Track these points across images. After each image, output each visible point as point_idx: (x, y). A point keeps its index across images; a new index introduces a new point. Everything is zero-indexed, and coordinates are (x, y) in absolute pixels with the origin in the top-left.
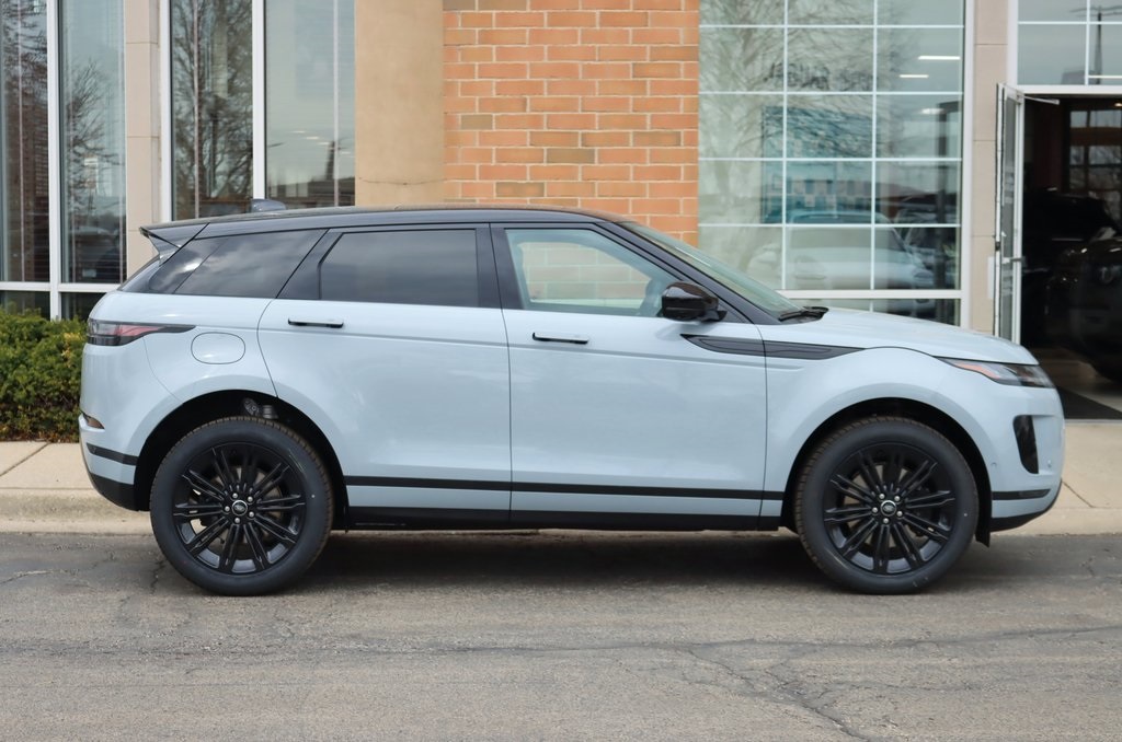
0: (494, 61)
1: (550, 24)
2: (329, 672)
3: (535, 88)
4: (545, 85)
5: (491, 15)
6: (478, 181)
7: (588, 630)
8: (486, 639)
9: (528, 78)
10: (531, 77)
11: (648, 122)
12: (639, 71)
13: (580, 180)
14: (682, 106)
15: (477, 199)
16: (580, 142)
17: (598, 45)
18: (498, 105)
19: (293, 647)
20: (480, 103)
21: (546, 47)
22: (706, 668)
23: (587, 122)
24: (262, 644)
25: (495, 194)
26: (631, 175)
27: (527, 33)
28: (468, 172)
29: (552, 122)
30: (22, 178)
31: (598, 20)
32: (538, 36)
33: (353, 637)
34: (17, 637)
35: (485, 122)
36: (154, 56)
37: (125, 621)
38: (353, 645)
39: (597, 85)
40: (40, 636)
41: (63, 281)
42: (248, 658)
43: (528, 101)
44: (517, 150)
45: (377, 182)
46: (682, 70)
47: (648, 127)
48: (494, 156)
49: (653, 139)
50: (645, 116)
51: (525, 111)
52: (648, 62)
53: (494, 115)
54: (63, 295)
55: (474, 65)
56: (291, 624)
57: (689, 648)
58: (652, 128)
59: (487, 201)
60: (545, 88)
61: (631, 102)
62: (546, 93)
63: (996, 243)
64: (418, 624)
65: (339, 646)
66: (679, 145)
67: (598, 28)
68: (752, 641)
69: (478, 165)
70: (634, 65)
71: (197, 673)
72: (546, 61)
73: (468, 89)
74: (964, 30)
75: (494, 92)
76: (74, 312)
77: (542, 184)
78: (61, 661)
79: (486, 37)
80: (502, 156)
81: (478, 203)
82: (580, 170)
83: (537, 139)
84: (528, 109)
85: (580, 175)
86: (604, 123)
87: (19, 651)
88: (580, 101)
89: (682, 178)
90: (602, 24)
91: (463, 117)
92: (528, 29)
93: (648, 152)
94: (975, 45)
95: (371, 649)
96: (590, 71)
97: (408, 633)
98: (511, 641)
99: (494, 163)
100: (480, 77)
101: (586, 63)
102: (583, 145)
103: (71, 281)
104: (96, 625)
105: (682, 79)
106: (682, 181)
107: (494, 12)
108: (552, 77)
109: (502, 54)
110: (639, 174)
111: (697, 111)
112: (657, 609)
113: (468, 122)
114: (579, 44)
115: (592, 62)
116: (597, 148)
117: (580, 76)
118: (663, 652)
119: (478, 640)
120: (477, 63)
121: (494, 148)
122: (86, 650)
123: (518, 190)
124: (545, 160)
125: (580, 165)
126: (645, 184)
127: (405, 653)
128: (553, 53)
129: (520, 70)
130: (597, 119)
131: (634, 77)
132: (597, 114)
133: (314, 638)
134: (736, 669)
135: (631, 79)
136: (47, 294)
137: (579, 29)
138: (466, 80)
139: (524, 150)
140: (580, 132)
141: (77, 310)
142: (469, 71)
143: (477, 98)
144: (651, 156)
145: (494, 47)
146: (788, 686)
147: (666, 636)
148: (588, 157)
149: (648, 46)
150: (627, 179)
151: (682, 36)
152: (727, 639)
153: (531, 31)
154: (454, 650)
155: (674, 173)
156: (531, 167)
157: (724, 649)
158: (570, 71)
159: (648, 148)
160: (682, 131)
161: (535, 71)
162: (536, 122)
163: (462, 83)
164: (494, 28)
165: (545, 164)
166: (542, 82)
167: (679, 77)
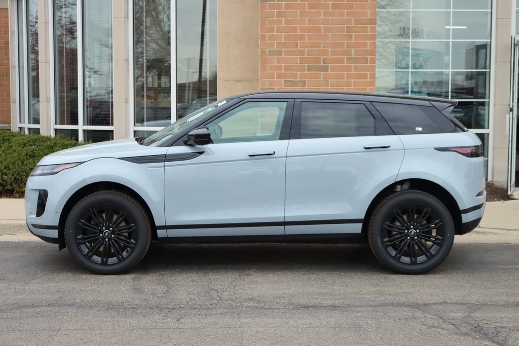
0: (283, 25)
1: (309, 8)
2: (247, 321)
3: (302, 37)
4: (307, 36)
5: (282, 4)
6: (276, 80)
7: (363, 296)
8: (316, 301)
9: (299, 33)
10: (300, 32)
11: (353, 53)
12: (349, 30)
13: (322, 79)
14: (368, 46)
15: (275, 88)
16: (322, 62)
17: (330, 18)
18: (285, 45)
19: (223, 305)
20: (277, 44)
21: (307, 19)
22: (431, 318)
23: (326, 53)
24: (207, 303)
25: (283, 86)
26: (345, 77)
27: (298, 13)
28: (272, 76)
29: (309, 53)
30: (65, 78)
31: (330, 6)
32: (303, 14)
33: (251, 299)
34: (88, 299)
35: (279, 53)
36: (126, 23)
37: (138, 290)
38: (251, 304)
39: (330, 36)
40: (99, 299)
41: (84, 125)
42: (204, 312)
43: (299, 44)
44: (293, 66)
45: (227, 80)
46: (369, 29)
47: (353, 55)
48: (283, 68)
49: (355, 60)
50: (352, 50)
51: (297, 48)
52: (353, 25)
53: (283, 49)
54: (84, 131)
55: (274, 27)
56: (218, 292)
57: (416, 306)
58: (355, 56)
59: (279, 89)
60: (306, 38)
61: (345, 44)
62: (307, 40)
63: (510, 108)
64: (279, 292)
65: (245, 304)
66: (367, 63)
67: (330, 10)
68: (445, 302)
69: (276, 72)
70: (347, 27)
71: (182, 320)
72: (307, 25)
73: (271, 37)
74: (492, 11)
75: (283, 39)
76: (89, 139)
77: (305, 81)
78: (114, 313)
79: (280, 14)
80: (287, 68)
81: (276, 90)
82: (322, 74)
83: (302, 61)
84: (299, 47)
85: (322, 77)
86: (333, 53)
87: (91, 307)
88: (322, 44)
89: (368, 78)
90: (332, 8)
91: (269, 51)
92: (299, 10)
93: (353, 67)
94: (497, 18)
95: (262, 307)
96: (327, 30)
97: (276, 297)
98: (328, 302)
99: (283, 72)
100: (277, 32)
101: (325, 26)
102: (323, 63)
103: (88, 125)
104: (125, 292)
105: (369, 33)
106: (368, 80)
107: (283, 3)
108: (310, 32)
109: (287, 22)
110: (349, 76)
111: (375, 48)
112: (390, 284)
113: (272, 53)
114: (322, 17)
115: (328, 26)
116: (330, 65)
117: (322, 32)
118: (406, 309)
119: (312, 302)
120: (275, 26)
121: (283, 65)
122: (123, 307)
123: (294, 84)
124: (306, 70)
125: (322, 73)
126: (351, 81)
127: (279, 309)
128: (310, 22)
129: (295, 29)
130: (330, 52)
131: (347, 32)
132: (330, 49)
133: (232, 300)
134: (446, 319)
135: (346, 33)
136: (77, 130)
137: (322, 11)
138: (271, 34)
139: (297, 66)
140: (322, 57)
141: (90, 138)
142: (272, 30)
143: (275, 42)
144: (354, 68)
145: (283, 18)
146: (476, 329)
147: (403, 299)
148: (325, 69)
149: (353, 18)
150: (343, 79)
151: (369, 14)
152: (433, 301)
153: (300, 11)
154: (302, 307)
155: (365, 76)
156: (300, 74)
157: (434, 307)
158: (318, 30)
159: (353, 65)
160: (368, 57)
161: (302, 29)
162: (302, 53)
163: (269, 35)
164: (283, 10)
165: (306, 72)
166: (305, 35)
167: (367, 32)
